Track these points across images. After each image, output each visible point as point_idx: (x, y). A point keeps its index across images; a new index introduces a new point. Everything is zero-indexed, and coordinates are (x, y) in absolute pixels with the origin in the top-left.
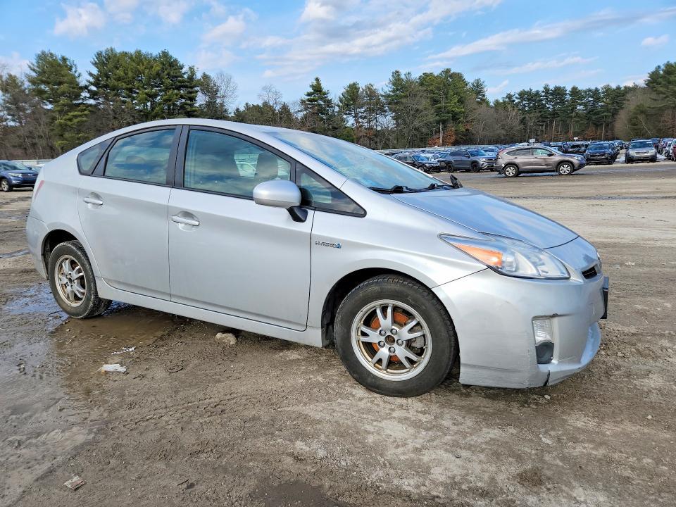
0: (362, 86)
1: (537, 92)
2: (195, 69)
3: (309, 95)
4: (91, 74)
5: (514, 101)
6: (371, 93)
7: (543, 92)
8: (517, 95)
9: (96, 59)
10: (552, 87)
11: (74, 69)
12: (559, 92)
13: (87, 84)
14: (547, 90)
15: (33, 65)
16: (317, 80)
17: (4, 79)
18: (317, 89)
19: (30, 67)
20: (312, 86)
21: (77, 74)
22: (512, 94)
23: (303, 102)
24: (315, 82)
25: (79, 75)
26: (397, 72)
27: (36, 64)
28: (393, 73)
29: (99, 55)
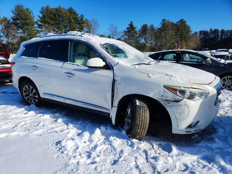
0: (149, 25)
1: (207, 31)
2: (84, 16)
3: (128, 28)
4: (39, 17)
5: (198, 34)
7: (210, 31)
8: (199, 32)
9: (41, 10)
10: (213, 29)
11: (31, 14)
12: (216, 31)
13: (37, 21)
14: (211, 30)
15: (13, 11)
17: (2, 18)
18: (131, 26)
19: (11, 11)
20: (129, 25)
21: (33, 16)
22: (197, 32)
23: (125, 31)
24: (130, 23)
25: (34, 17)
27: (14, 10)
28: (162, 20)
29: (43, 8)
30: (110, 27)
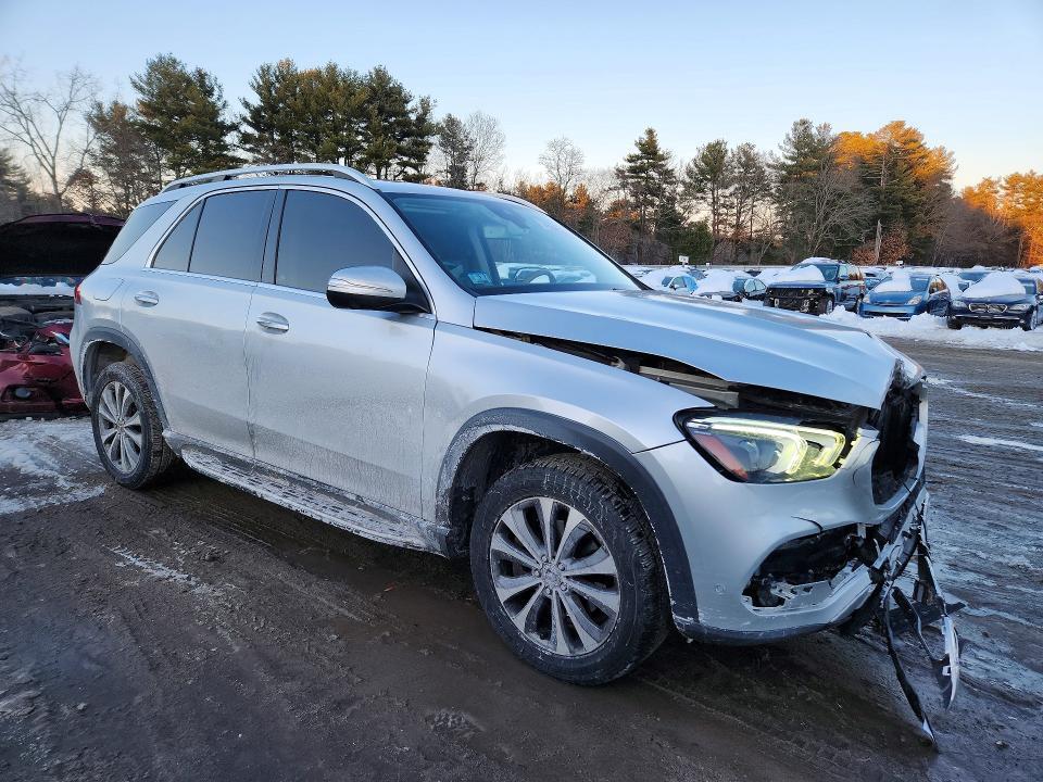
0: (732, 147)
2: (431, 103)
3: (631, 160)
4: (246, 104)
5: (996, 192)
6: (748, 160)
8: (1003, 183)
9: (258, 79)
11: (216, 93)
13: (238, 121)
15: (140, 79)
16: (650, 132)
18: (649, 149)
19: (134, 83)
20: (641, 146)
21: (220, 104)
22: (994, 179)
23: (620, 173)
24: (646, 138)
25: (225, 105)
26: (804, 123)
27: (145, 78)
28: (795, 124)
29: (265, 72)
30: (551, 154)
